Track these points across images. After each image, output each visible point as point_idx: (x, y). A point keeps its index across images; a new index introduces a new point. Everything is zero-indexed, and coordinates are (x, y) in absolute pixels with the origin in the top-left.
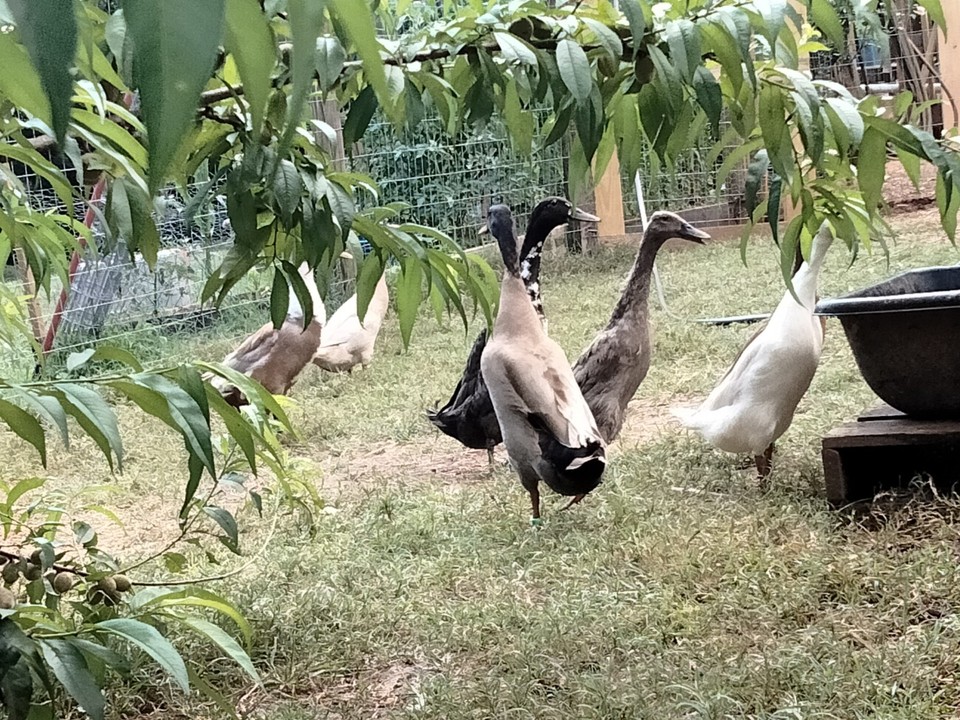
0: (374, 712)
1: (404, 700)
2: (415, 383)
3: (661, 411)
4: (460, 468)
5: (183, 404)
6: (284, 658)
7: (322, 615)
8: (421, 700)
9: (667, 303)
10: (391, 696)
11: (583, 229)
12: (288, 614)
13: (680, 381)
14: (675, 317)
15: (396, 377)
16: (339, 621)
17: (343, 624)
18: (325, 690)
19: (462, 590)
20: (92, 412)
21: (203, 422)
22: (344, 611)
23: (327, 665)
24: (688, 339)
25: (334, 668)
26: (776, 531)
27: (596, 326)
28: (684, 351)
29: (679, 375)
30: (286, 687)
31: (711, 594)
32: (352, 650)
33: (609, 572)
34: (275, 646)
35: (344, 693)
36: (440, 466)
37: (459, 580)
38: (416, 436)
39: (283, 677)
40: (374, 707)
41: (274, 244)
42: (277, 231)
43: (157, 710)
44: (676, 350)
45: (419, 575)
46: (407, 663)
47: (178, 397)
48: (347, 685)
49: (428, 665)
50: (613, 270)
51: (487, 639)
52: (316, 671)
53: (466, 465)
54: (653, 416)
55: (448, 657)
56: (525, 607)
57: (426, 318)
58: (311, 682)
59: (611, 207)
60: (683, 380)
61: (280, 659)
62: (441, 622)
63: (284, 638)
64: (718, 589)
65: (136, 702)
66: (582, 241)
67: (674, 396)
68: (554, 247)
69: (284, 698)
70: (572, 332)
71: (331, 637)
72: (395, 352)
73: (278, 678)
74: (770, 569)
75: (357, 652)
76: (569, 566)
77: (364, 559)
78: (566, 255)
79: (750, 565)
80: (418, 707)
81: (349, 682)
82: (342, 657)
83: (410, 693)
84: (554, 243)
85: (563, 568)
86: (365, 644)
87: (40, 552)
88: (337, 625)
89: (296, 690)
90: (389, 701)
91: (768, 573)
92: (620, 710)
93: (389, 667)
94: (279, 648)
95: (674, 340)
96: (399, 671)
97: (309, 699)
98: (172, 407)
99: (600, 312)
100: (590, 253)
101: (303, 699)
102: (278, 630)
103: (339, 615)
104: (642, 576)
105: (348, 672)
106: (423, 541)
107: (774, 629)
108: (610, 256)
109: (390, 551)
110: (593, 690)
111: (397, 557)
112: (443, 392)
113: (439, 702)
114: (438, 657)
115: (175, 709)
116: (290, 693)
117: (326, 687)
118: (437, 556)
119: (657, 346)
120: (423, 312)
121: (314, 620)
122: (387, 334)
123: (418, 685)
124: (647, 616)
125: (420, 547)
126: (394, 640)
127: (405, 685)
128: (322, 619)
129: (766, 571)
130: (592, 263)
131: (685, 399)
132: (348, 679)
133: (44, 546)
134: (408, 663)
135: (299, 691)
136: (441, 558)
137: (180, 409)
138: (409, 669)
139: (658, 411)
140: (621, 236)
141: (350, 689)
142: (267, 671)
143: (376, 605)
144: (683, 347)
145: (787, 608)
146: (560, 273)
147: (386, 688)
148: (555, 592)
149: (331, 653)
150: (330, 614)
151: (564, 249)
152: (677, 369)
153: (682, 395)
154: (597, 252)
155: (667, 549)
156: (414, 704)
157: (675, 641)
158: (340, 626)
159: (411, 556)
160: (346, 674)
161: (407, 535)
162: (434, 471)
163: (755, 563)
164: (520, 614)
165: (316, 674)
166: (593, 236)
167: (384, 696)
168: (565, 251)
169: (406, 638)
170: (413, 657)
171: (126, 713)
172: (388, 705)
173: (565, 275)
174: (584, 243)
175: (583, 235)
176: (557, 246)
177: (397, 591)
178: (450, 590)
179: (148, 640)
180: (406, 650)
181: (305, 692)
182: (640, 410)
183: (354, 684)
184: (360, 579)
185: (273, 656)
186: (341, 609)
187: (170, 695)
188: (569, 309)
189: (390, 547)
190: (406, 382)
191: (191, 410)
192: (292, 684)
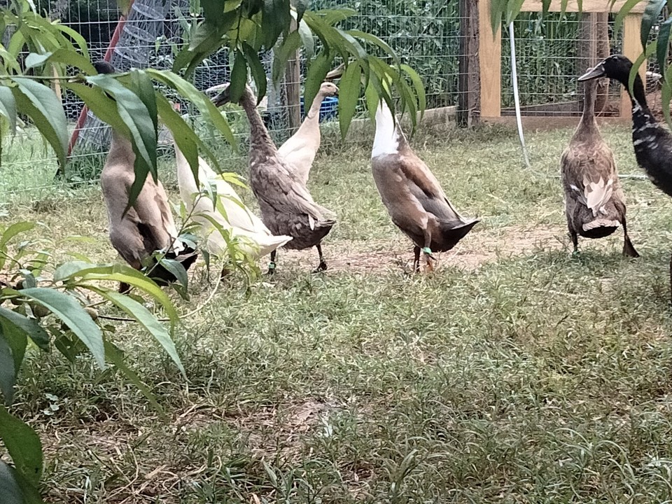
0: (288, 436)
1: (315, 429)
2: (338, 203)
3: (527, 236)
4: (369, 263)
5: (133, 106)
6: (219, 388)
7: (253, 357)
8: (329, 430)
9: (532, 164)
10: (304, 425)
11: (470, 110)
12: (225, 353)
13: (543, 215)
14: (537, 173)
15: (325, 198)
16: (266, 363)
17: (268, 365)
18: (249, 416)
19: (367, 349)
20: (43, 105)
21: (150, 125)
22: (270, 356)
23: (253, 396)
24: (549, 187)
25: (258, 399)
26: (629, 322)
27: (477, 176)
28: (545, 196)
29: (541, 212)
30: (218, 410)
31: (575, 367)
32: (275, 386)
33: (488, 344)
34: (211, 378)
35: (266, 419)
36: (354, 261)
37: (365, 341)
38: (337, 239)
39: (216, 402)
40: (289, 432)
41: (238, 28)
42: (241, 17)
43: (109, 419)
44: (540, 195)
45: (333, 335)
46: (318, 401)
47: (128, 99)
48: (267, 413)
49: (336, 403)
50: (489, 141)
51: (386, 386)
52: (244, 400)
53: (374, 261)
54: (521, 238)
55: (354, 398)
56: (420, 365)
57: (348, 162)
58: (239, 408)
59: (491, 96)
60: (545, 215)
61: (215, 388)
62: (349, 371)
63: (220, 372)
64: (581, 364)
65: (94, 411)
66: (469, 119)
67: (537, 225)
68: (447, 121)
69: (215, 419)
70: (458, 178)
71: (258, 375)
72: (324, 182)
73: (212, 403)
74: (626, 351)
75: (278, 388)
76: (456, 336)
77: (290, 319)
78: (456, 128)
79: (610, 346)
80: (327, 435)
81: (269, 411)
82: (266, 391)
83: (320, 423)
84: (447, 118)
85: (452, 338)
86: (285, 382)
87: (23, 281)
88: (264, 366)
89: (225, 413)
90: (302, 428)
91: (624, 353)
92: (503, 451)
93: (304, 402)
94: (214, 380)
95: (538, 187)
96: (311, 406)
97: (235, 422)
98: (121, 107)
99: (480, 167)
100: (473, 127)
101: (231, 421)
102: (215, 365)
103: (266, 357)
104: (516, 348)
105: (270, 403)
106: (338, 309)
107: (630, 398)
108: (488, 131)
109: (311, 315)
110: (481, 432)
111: (317, 320)
112: (359, 210)
113: (344, 432)
114: (346, 398)
115: (123, 419)
116: (220, 415)
117: (250, 413)
118: (348, 323)
119: (525, 190)
120: (347, 157)
121: (246, 360)
122: (319, 170)
123: (327, 419)
124: (522, 379)
125: (335, 314)
126: (309, 382)
127: (317, 417)
128: (252, 360)
129: (622, 352)
130: (474, 135)
131: (546, 228)
132: (269, 409)
133: (27, 276)
134: (320, 401)
135: (227, 415)
136: (351, 323)
137: (129, 111)
138: (320, 406)
139: (525, 235)
140: (497, 118)
141: (270, 416)
142: (203, 396)
143: (297, 354)
144: (544, 193)
145: (642, 382)
146: (451, 139)
147: (301, 418)
148: (443, 356)
149: (257, 386)
150: (259, 357)
151: (454, 123)
152: (539, 208)
153: (544, 225)
154: (479, 127)
155: (538, 329)
156: (323, 433)
157: (545, 402)
158: (266, 366)
159: (328, 320)
160: (268, 405)
161: (326, 304)
162: (349, 264)
163: (613, 346)
164: (414, 370)
165: (243, 402)
166: (476, 116)
167: (298, 424)
168: (455, 125)
169: (319, 381)
170: (324, 396)
171: (83, 419)
172: (301, 432)
173: (455, 141)
174: (470, 120)
175: (470, 115)
176: (449, 120)
177: (315, 345)
178: (358, 348)
179: (66, 310)
180: (318, 391)
181: (233, 416)
182: (512, 233)
183: (274, 413)
184: (286, 333)
185: (209, 386)
186: (268, 353)
187: (121, 409)
188: (457, 164)
189: (312, 312)
190: (331, 202)
191: (139, 112)
192: (223, 409)
